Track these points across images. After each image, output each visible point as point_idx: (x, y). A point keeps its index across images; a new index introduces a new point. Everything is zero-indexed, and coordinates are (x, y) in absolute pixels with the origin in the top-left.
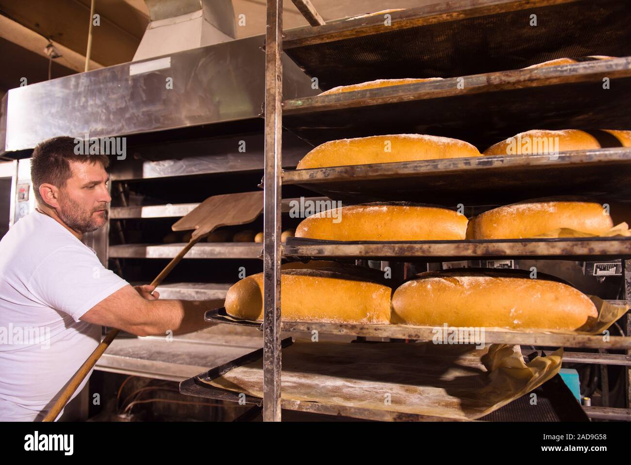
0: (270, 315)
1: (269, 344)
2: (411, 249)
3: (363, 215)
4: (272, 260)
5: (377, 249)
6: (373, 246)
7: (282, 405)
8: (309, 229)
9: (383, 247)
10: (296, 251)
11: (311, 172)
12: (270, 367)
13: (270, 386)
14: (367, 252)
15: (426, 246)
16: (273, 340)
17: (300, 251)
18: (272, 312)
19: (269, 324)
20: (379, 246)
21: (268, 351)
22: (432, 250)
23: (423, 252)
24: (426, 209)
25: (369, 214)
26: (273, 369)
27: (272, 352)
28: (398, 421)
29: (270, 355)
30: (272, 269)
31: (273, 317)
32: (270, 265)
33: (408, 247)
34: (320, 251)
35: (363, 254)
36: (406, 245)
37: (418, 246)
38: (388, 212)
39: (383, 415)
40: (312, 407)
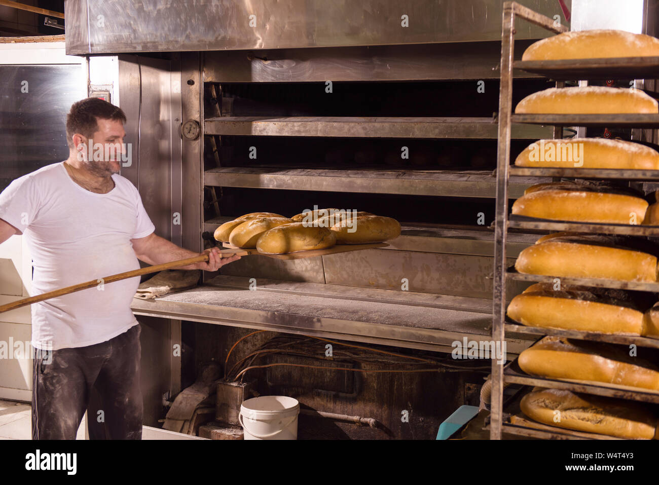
0: (499, 268)
1: (498, 288)
2: (601, 229)
3: (567, 198)
4: (502, 231)
5: (577, 227)
6: (575, 225)
7: (505, 329)
8: (525, 207)
9: (582, 226)
10: (518, 225)
11: (532, 170)
12: (498, 303)
13: (498, 315)
14: (570, 229)
15: (611, 228)
16: (501, 285)
17: (521, 225)
18: (501, 266)
19: (499, 274)
20: (580, 225)
21: (497, 292)
22: (615, 230)
23: (610, 231)
24: (616, 196)
25: (572, 198)
26: (500, 304)
27: (501, 293)
28: (587, 339)
29: (499, 294)
30: (502, 237)
31: (501, 269)
32: (500, 235)
33: (599, 228)
34: (536, 226)
35: (568, 229)
36: (598, 226)
37: (606, 227)
38: (586, 197)
39: (577, 335)
40: (526, 330)
